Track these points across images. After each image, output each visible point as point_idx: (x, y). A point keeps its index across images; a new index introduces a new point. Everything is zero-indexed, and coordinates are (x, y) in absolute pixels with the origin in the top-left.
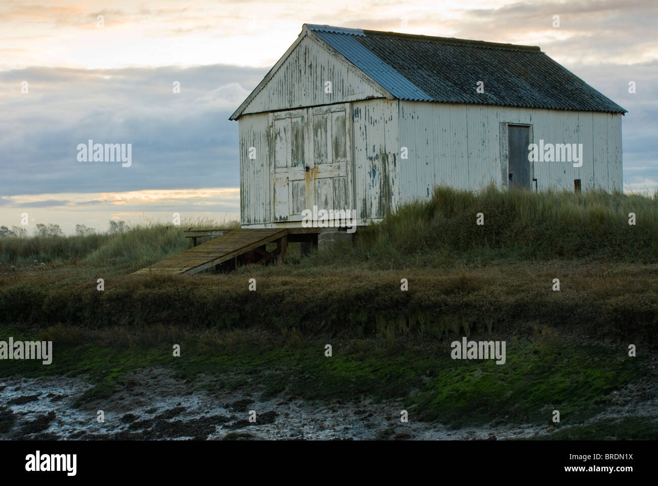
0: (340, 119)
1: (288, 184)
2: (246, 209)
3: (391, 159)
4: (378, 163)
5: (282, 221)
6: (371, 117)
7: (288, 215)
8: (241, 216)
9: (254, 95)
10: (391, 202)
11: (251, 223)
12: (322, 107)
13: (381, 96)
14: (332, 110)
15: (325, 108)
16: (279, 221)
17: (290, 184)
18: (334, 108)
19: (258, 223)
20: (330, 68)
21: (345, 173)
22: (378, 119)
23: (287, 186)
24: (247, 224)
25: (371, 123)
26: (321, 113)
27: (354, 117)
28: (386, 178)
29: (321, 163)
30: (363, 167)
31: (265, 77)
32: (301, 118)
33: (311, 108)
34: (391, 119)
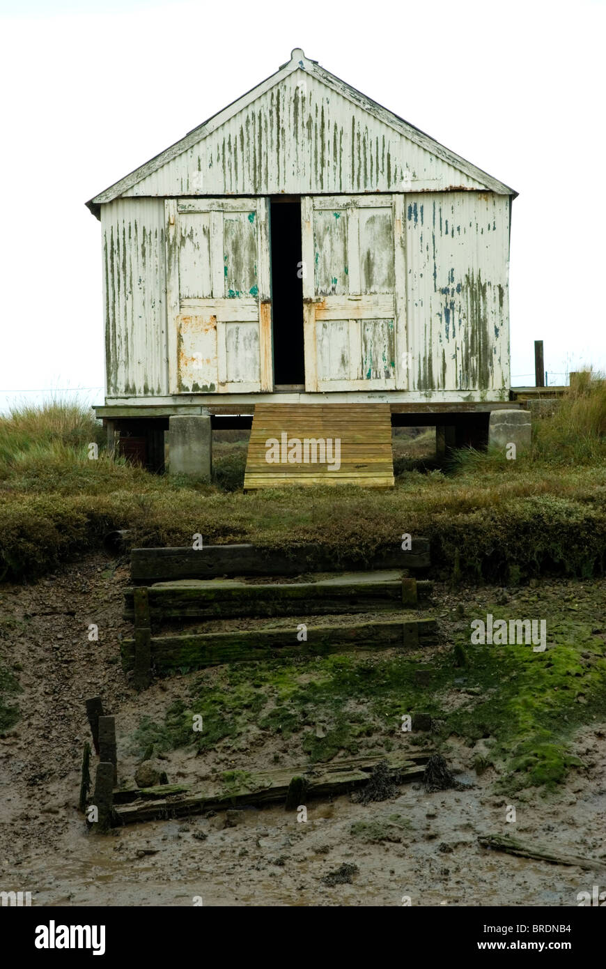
0: (377, 220)
1: (215, 328)
2: (121, 369)
3: (491, 294)
4: (462, 300)
5: (199, 392)
6: (447, 222)
7: (215, 383)
8: (109, 381)
9: (158, 163)
10: (491, 364)
11: (138, 395)
12: (336, 197)
13: (482, 188)
14: (361, 205)
15: (343, 200)
16: (191, 392)
17: (221, 327)
18: (364, 200)
19: (156, 394)
20: (356, 132)
21: (393, 312)
22: (464, 224)
23: (212, 330)
24: (124, 395)
25: (447, 233)
26: (334, 208)
27: (407, 220)
28: (480, 324)
29: (330, 294)
30: (426, 304)
31: (188, 134)
32: (247, 215)
33: (307, 198)
34: (494, 229)
